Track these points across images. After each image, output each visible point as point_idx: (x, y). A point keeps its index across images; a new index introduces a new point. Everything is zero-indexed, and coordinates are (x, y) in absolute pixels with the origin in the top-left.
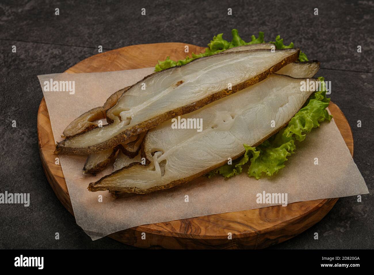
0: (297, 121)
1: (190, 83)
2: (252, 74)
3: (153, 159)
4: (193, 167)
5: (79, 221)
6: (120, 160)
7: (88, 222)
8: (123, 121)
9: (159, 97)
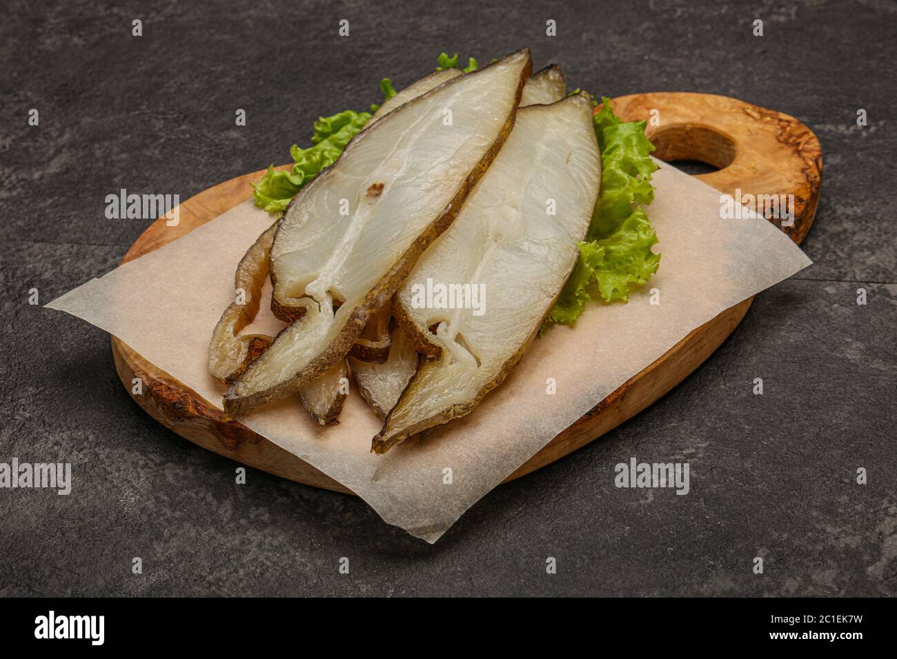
0: (620, 172)
1: (399, 179)
2: (496, 119)
3: (440, 341)
4: (516, 324)
5: (389, 516)
6: (366, 374)
7: (406, 510)
8: (325, 301)
9: (357, 229)
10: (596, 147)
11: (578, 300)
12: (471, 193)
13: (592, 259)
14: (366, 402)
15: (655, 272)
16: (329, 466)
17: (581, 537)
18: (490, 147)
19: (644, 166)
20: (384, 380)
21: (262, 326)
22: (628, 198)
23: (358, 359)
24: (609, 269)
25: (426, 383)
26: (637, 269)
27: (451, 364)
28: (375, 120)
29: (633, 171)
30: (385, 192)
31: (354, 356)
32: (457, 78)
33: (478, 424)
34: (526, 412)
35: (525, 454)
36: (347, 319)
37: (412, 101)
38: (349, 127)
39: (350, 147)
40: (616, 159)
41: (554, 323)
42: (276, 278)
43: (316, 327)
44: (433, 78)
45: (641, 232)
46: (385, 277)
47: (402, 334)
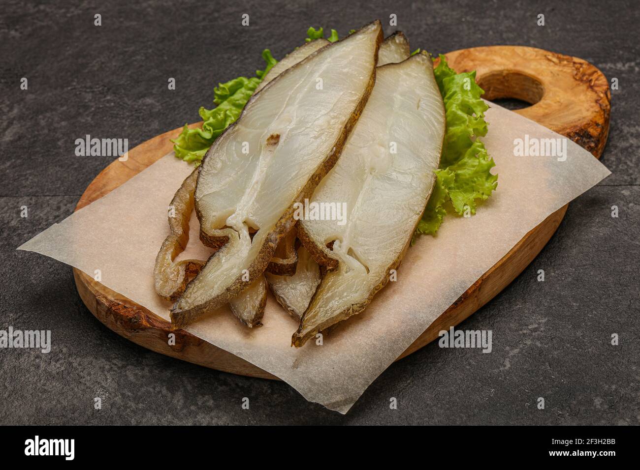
0: (460, 113)
1: (292, 130)
2: (361, 78)
3: (336, 255)
4: (394, 237)
5: (310, 395)
6: (280, 285)
7: (322, 389)
8: (243, 229)
9: (262, 172)
10: (439, 94)
11: (438, 215)
12: (349, 137)
13: (446, 182)
14: (283, 307)
15: (495, 189)
16: (259, 360)
17: (458, 400)
18: (360, 100)
19: (478, 106)
20: (294, 289)
21: (193, 252)
22: (469, 133)
23: (273, 273)
24: (458, 189)
25: (329, 290)
26: (480, 187)
27: (346, 272)
28: (264, 84)
29: (469, 111)
30: (282, 140)
31: (270, 271)
32: (326, 47)
33: (372, 318)
34: (408, 306)
35: (410, 339)
36: (262, 243)
37: (292, 67)
38: (243, 90)
39: (249, 107)
40: (456, 103)
41: (421, 234)
42: (201, 214)
43: (238, 251)
44: (306, 48)
45: (481, 159)
46: (289, 208)
47: (305, 251)
